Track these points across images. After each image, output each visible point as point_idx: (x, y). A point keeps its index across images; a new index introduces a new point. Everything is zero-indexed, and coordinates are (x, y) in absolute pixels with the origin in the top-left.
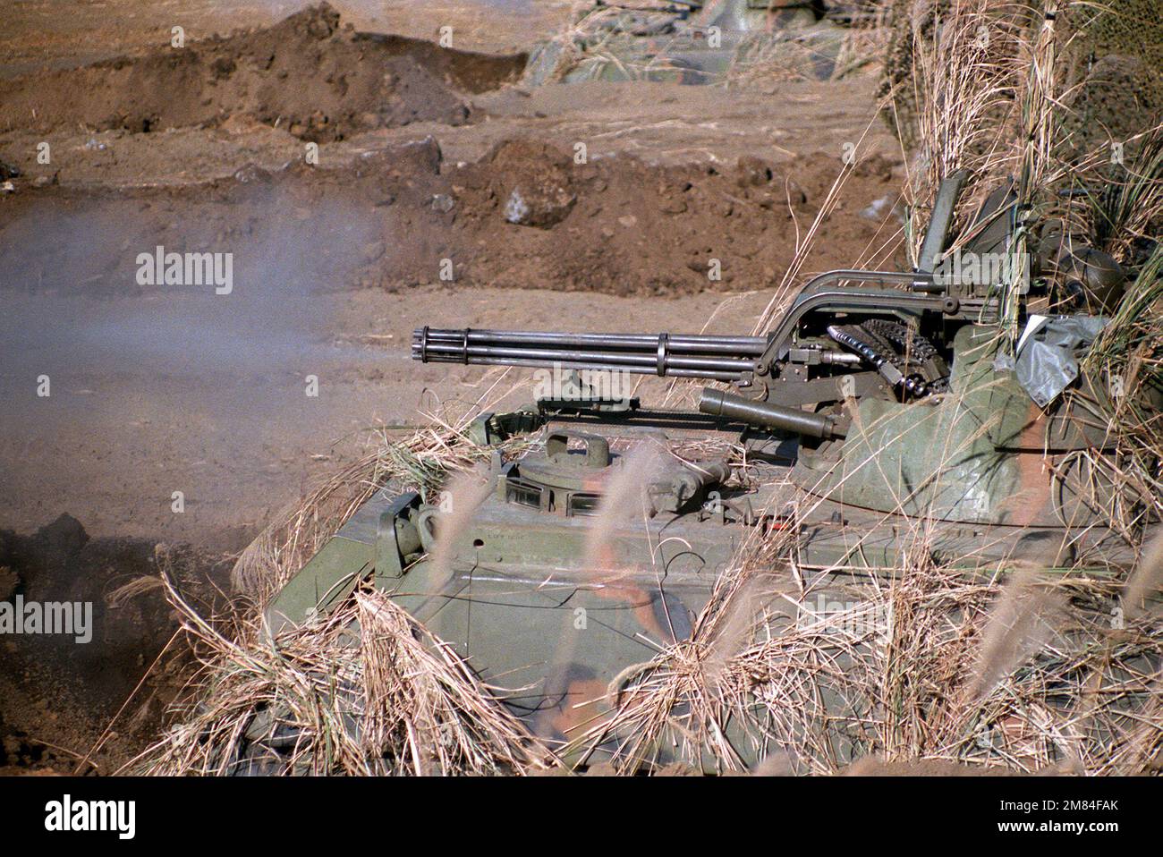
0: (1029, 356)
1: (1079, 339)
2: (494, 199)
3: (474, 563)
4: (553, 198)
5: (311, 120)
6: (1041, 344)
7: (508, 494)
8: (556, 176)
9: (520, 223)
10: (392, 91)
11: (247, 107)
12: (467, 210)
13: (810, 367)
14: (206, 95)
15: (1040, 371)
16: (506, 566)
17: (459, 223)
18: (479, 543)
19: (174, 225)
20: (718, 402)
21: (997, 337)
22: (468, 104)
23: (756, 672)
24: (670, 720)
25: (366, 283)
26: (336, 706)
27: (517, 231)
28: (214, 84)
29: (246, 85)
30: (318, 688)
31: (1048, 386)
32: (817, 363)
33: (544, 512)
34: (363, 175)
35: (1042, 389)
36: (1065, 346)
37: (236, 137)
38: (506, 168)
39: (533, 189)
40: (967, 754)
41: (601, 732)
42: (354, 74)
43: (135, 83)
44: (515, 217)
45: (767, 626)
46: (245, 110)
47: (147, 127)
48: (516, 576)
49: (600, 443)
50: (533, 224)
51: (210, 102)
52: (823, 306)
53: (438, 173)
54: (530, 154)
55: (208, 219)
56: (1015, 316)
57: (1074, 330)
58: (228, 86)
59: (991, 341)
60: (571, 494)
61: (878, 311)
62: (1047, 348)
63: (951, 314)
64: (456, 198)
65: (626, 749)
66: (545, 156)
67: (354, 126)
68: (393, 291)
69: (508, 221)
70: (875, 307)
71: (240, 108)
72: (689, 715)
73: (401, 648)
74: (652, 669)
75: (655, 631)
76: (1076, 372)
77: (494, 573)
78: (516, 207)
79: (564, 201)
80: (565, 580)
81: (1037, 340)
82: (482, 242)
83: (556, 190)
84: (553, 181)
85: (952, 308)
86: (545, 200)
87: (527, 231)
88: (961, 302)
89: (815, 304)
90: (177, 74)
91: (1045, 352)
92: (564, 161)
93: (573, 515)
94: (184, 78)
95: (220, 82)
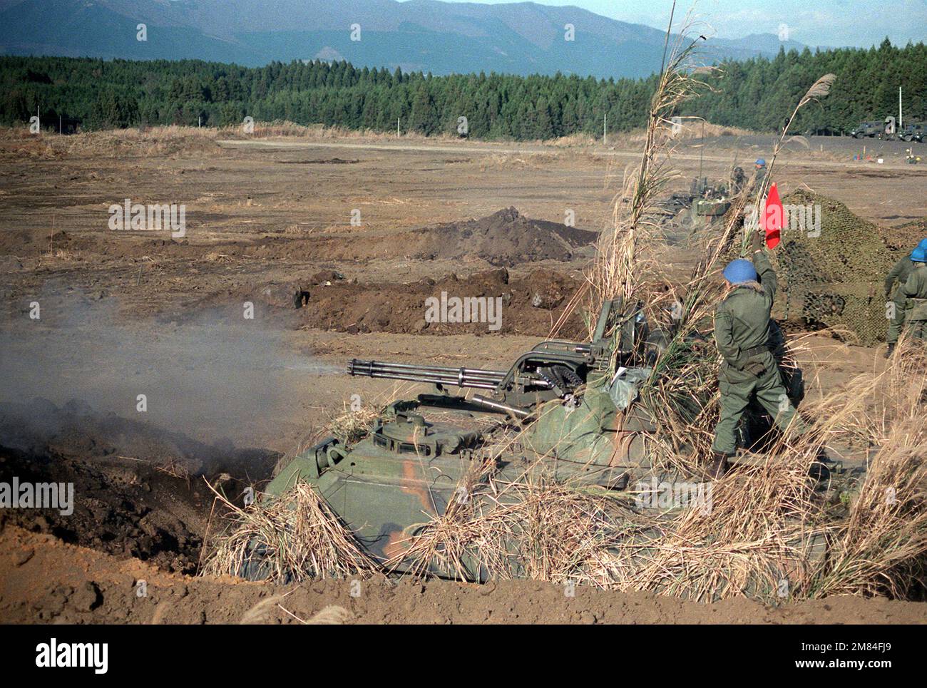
0: (615, 387)
1: (639, 379)
2: (528, 297)
3: (351, 473)
4: (553, 296)
5: (501, 257)
6: (622, 381)
7: (375, 441)
8: (555, 287)
9: (539, 307)
10: (537, 246)
11: (475, 251)
12: (516, 300)
13: (526, 387)
14: (459, 245)
15: (621, 394)
16: (365, 476)
17: (512, 306)
18: (353, 464)
19: (388, 303)
20: (480, 401)
21: (605, 376)
22: (571, 252)
23: (474, 532)
24: (436, 553)
25: (467, 331)
26: (285, 536)
27: (537, 310)
28: (462, 240)
29: (476, 241)
30: (277, 528)
31: (623, 401)
32: (528, 384)
33: (388, 451)
34: (472, 283)
35: (621, 402)
36: (632, 382)
37: (465, 263)
38: (533, 282)
39: (545, 292)
40: (572, 574)
41: (402, 557)
42: (522, 238)
43: (429, 239)
44: (536, 304)
45: (481, 510)
46: (474, 252)
47: (432, 258)
48: (366, 481)
49: (420, 419)
50: (544, 308)
51: (460, 248)
52: (532, 358)
53: (507, 283)
54: (545, 276)
55: (403, 300)
56: (614, 367)
57: (637, 375)
58: (468, 241)
59: (602, 378)
60: (401, 443)
61: (557, 362)
62: (624, 383)
63: (590, 364)
64: (512, 294)
65: (416, 564)
66: (553, 278)
67: (520, 260)
68: (478, 335)
69: (534, 306)
70: (556, 360)
71: (472, 251)
72: (444, 550)
73: (313, 512)
74: (427, 527)
75: (430, 510)
76: (636, 394)
77: (358, 479)
78: (537, 300)
79: (558, 298)
80: (389, 484)
81: (620, 379)
82: (521, 315)
83: (555, 293)
84: (554, 289)
85: (590, 361)
86: (549, 297)
87: (541, 310)
88: (596, 358)
89: (528, 356)
90: (448, 235)
91: (624, 386)
92: (560, 280)
93: (401, 453)
94: (450, 237)
95: (465, 239)
